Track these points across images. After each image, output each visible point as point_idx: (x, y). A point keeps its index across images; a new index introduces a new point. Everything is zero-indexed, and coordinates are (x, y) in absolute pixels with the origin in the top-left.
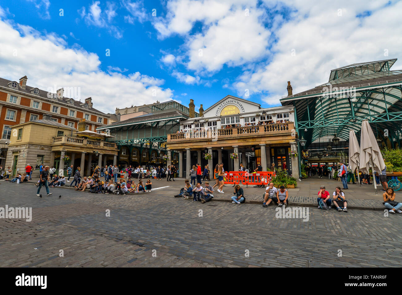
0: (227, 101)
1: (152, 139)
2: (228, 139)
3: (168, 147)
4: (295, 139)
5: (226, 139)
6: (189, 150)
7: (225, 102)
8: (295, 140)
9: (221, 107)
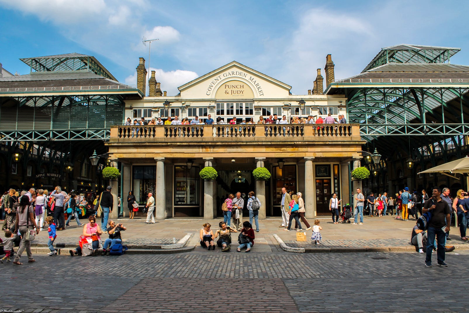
0: (230, 71)
1: (53, 133)
2: (248, 143)
3: (112, 154)
4: (362, 152)
5: (245, 143)
6: (162, 160)
7: (227, 72)
8: (361, 154)
9: (218, 82)
